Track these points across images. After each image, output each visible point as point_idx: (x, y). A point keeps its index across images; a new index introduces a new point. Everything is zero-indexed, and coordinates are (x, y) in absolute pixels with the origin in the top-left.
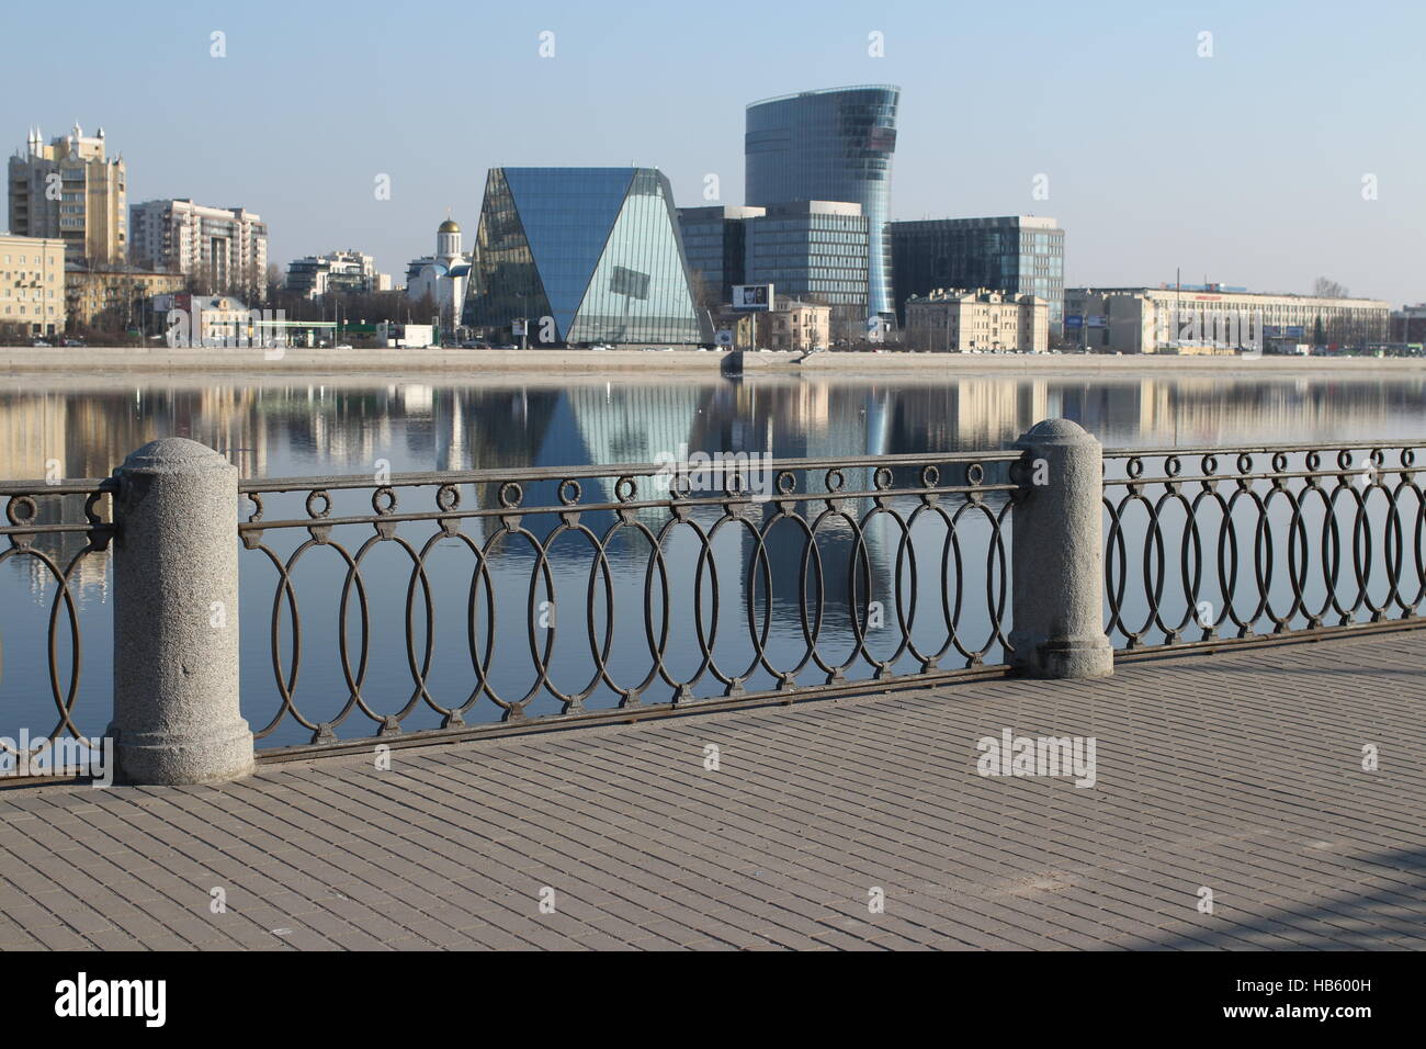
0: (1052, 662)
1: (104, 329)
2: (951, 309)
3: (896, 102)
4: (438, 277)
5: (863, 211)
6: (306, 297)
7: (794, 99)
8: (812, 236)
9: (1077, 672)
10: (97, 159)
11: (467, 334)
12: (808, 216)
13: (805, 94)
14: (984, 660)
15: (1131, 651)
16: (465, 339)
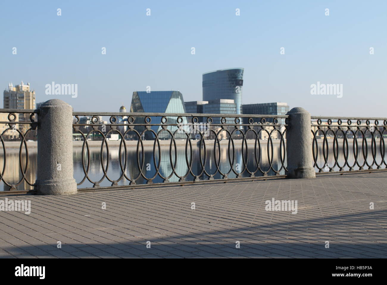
0: (299, 174)
1: (29, 136)
3: (243, 72)
4: (120, 121)
5: (235, 101)
6: (84, 127)
7: (215, 72)
8: (221, 109)
9: (306, 177)
10: (27, 91)
11: (128, 136)
12: (220, 103)
13: (218, 71)
14: (279, 173)
15: (320, 173)
16: (127, 138)
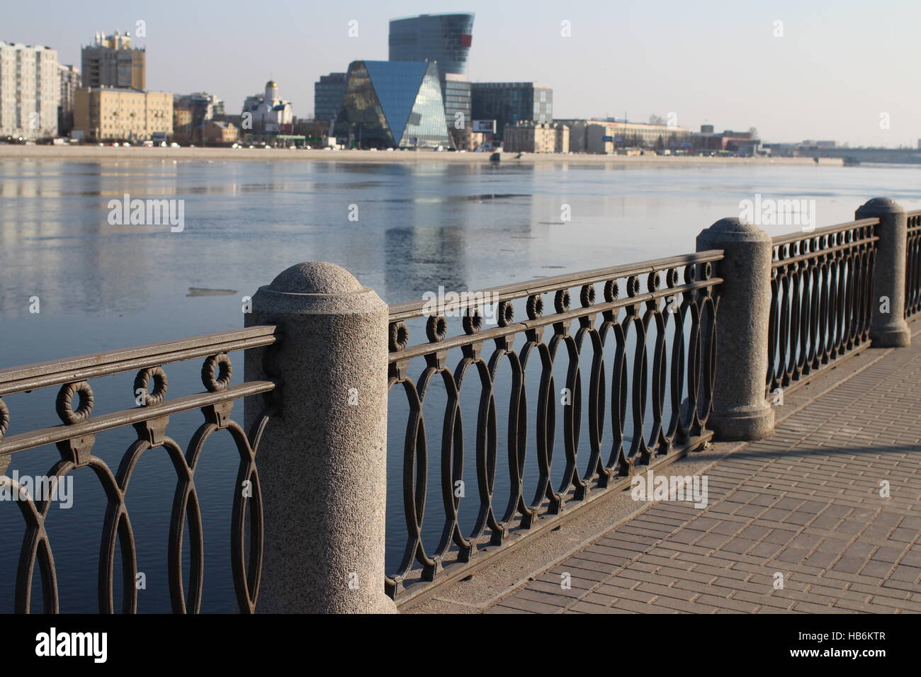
2: (530, 131)
4: (269, 111)
12: (445, 82)
